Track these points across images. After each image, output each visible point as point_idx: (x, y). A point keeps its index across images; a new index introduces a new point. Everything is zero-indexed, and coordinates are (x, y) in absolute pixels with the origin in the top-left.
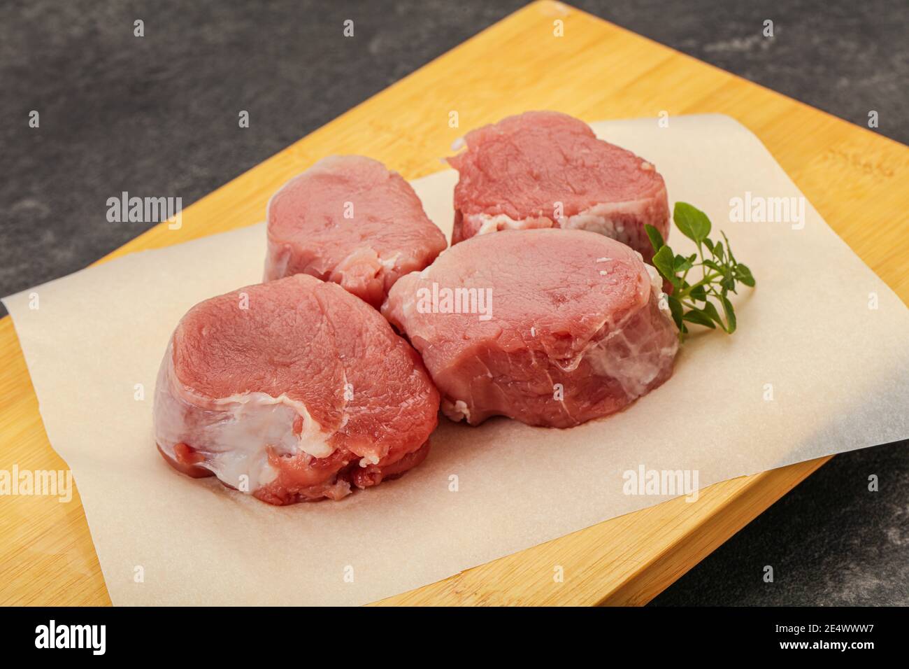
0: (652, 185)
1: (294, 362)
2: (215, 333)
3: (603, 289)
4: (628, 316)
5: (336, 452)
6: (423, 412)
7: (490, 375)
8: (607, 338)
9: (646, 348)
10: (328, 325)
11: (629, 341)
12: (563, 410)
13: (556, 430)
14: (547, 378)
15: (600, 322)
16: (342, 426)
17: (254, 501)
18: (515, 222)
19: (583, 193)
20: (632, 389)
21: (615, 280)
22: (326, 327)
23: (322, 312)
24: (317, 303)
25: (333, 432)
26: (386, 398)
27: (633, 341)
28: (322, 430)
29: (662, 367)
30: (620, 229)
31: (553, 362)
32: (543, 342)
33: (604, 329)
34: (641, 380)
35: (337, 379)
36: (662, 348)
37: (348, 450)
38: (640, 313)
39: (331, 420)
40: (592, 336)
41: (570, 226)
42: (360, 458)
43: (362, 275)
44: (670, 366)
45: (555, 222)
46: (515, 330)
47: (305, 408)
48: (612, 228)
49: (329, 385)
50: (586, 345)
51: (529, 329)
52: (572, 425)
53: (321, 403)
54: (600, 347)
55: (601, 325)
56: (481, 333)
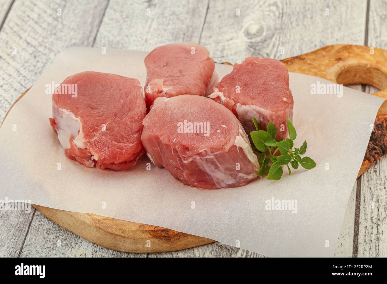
0: (279, 108)
1: (98, 109)
2: (82, 84)
3: (213, 138)
4: (218, 152)
5: (86, 149)
6: (125, 150)
7: (159, 149)
8: (205, 157)
9: (227, 169)
10: (124, 102)
11: (218, 163)
12: (184, 177)
13: (182, 184)
14: (177, 161)
15: (201, 149)
16: (93, 140)
18: (224, 97)
19: (253, 98)
20: (218, 183)
21: (220, 136)
22: (122, 102)
23: (127, 97)
24: (129, 91)
25: (88, 140)
26: (115, 138)
27: (221, 164)
28: (83, 138)
29: (238, 181)
30: (261, 119)
31: (180, 156)
32: (177, 146)
33: (204, 153)
34: (225, 181)
35: (104, 122)
36: (240, 173)
37: (90, 150)
38: (225, 154)
39: (89, 136)
40: (197, 153)
41: (241, 108)
42: (92, 155)
43: (153, 89)
44: (244, 182)
45: (235, 104)
46: (169, 136)
47: (82, 127)
48: (258, 118)
49: (98, 123)
50: (194, 156)
51: (174, 138)
52: (188, 185)
53: (89, 127)
54: (202, 159)
55: (202, 151)
56: (157, 131)
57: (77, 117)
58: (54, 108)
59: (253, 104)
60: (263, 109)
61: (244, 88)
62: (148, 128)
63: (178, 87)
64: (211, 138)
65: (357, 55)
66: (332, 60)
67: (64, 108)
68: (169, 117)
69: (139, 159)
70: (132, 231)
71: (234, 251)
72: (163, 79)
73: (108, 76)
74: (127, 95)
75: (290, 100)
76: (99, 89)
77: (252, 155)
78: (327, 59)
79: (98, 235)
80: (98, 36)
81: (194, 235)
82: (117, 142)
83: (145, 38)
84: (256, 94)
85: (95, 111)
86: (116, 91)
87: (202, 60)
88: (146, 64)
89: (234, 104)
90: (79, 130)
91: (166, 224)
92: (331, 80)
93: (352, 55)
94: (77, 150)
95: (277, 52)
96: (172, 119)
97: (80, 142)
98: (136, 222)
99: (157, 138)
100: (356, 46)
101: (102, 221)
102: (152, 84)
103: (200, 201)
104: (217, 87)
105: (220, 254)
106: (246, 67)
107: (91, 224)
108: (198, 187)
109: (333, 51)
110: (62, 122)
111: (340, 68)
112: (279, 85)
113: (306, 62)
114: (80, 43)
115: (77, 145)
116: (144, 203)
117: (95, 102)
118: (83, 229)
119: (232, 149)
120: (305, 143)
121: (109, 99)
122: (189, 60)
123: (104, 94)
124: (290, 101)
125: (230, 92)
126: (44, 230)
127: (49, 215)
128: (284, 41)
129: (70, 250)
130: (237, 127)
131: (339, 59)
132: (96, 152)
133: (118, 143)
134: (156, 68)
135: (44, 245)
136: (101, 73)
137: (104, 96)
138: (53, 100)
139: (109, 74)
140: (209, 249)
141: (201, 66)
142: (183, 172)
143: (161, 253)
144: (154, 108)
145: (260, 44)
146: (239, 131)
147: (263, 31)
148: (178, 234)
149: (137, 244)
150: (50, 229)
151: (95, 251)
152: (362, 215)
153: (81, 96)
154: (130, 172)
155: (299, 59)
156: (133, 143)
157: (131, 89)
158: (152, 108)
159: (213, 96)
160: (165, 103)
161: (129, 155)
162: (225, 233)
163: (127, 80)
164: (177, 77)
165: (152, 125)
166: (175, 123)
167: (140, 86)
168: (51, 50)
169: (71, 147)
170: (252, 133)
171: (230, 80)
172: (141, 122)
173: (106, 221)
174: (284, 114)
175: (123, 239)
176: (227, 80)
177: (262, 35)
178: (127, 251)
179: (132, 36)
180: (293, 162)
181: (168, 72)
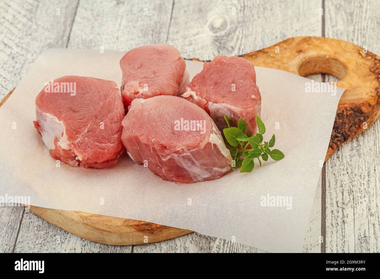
0: (249, 105)
1: (79, 112)
3: (189, 136)
4: (194, 150)
5: (71, 150)
6: (107, 150)
7: (138, 148)
8: (182, 155)
9: (203, 164)
10: (103, 104)
11: (195, 159)
12: (163, 173)
13: (161, 179)
14: (156, 159)
15: (178, 148)
16: (76, 142)
17: (49, 152)
18: (196, 96)
19: (224, 97)
20: (195, 177)
21: (195, 135)
23: (106, 99)
24: (108, 94)
25: (71, 142)
26: (97, 139)
27: (197, 160)
29: (214, 174)
31: (159, 154)
32: (156, 146)
33: (181, 151)
34: (201, 175)
35: (86, 125)
36: (214, 167)
37: (74, 151)
38: (201, 151)
39: (72, 138)
40: (174, 151)
41: (212, 106)
42: (76, 156)
43: (130, 91)
44: (219, 175)
45: (208, 102)
46: (148, 136)
47: (65, 129)
48: (229, 114)
49: (81, 125)
50: (172, 154)
51: (153, 138)
52: (167, 180)
53: (73, 130)
54: (179, 157)
55: (179, 149)
56: (136, 132)
57: (60, 121)
58: (38, 112)
59: (224, 102)
60: (234, 106)
61: (214, 86)
62: (127, 129)
63: (153, 88)
64: (187, 137)
65: (317, 46)
66: (294, 52)
67: (48, 113)
68: (147, 118)
69: (120, 157)
70: (118, 226)
71: (212, 240)
72: (138, 80)
73: (86, 79)
74: (106, 97)
75: (258, 96)
76: (79, 93)
77: (225, 151)
78: (288, 52)
79: (86, 230)
80: (72, 35)
81: (175, 228)
82: (98, 143)
83: (116, 35)
84: (226, 93)
85: (77, 115)
86: (95, 94)
87: (173, 61)
88: (121, 67)
89: (206, 102)
90: (62, 132)
91: (149, 218)
92: (293, 72)
93: (311, 46)
94: (62, 151)
95: (241, 45)
96: (150, 120)
97: (64, 144)
98: (120, 217)
99: (137, 138)
100: (315, 38)
101: (90, 218)
102: (129, 86)
103: (179, 195)
104: (189, 86)
105: (200, 243)
106: (215, 66)
107: (79, 221)
108: (176, 182)
109: (294, 44)
110: (45, 125)
111: (301, 60)
112: (247, 82)
113: (269, 55)
114: (55, 43)
115: (61, 147)
116: (127, 199)
117: (76, 105)
118: (71, 225)
119: (207, 146)
120: (274, 137)
121: (89, 102)
122: (161, 61)
123: (84, 97)
124: (258, 98)
125: (202, 91)
126: (34, 227)
127: (38, 213)
128: (247, 34)
129: (60, 245)
130: (211, 125)
131: (300, 51)
132: (80, 152)
133: (100, 143)
134: (132, 70)
135: (35, 242)
136: (80, 77)
137: (84, 99)
138: (37, 105)
139: (87, 77)
140: (189, 239)
141: (173, 66)
142: (161, 168)
143: (144, 245)
144: (132, 109)
145: (225, 38)
146: (212, 129)
147: (227, 25)
148: (160, 227)
149: (122, 238)
150: (40, 226)
151: (84, 245)
152: (328, 200)
153: (62, 100)
154: (112, 170)
155: (262, 53)
156: (114, 143)
157: (109, 91)
158: (130, 110)
159: (186, 95)
160: (142, 104)
161: (110, 155)
162: (204, 224)
163: (104, 82)
164: (151, 78)
165: (131, 126)
166: (153, 124)
167: (117, 87)
168: (28, 51)
169: (56, 148)
170: (225, 130)
171: (201, 79)
172: (120, 122)
173: (93, 217)
174: (253, 110)
175: (109, 234)
176: (198, 80)
177: (226, 29)
178: (114, 244)
179: (104, 34)
180: (263, 155)
181: (142, 74)
